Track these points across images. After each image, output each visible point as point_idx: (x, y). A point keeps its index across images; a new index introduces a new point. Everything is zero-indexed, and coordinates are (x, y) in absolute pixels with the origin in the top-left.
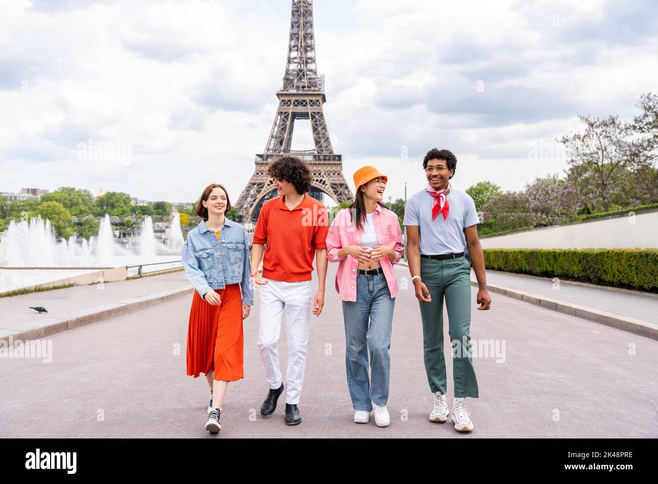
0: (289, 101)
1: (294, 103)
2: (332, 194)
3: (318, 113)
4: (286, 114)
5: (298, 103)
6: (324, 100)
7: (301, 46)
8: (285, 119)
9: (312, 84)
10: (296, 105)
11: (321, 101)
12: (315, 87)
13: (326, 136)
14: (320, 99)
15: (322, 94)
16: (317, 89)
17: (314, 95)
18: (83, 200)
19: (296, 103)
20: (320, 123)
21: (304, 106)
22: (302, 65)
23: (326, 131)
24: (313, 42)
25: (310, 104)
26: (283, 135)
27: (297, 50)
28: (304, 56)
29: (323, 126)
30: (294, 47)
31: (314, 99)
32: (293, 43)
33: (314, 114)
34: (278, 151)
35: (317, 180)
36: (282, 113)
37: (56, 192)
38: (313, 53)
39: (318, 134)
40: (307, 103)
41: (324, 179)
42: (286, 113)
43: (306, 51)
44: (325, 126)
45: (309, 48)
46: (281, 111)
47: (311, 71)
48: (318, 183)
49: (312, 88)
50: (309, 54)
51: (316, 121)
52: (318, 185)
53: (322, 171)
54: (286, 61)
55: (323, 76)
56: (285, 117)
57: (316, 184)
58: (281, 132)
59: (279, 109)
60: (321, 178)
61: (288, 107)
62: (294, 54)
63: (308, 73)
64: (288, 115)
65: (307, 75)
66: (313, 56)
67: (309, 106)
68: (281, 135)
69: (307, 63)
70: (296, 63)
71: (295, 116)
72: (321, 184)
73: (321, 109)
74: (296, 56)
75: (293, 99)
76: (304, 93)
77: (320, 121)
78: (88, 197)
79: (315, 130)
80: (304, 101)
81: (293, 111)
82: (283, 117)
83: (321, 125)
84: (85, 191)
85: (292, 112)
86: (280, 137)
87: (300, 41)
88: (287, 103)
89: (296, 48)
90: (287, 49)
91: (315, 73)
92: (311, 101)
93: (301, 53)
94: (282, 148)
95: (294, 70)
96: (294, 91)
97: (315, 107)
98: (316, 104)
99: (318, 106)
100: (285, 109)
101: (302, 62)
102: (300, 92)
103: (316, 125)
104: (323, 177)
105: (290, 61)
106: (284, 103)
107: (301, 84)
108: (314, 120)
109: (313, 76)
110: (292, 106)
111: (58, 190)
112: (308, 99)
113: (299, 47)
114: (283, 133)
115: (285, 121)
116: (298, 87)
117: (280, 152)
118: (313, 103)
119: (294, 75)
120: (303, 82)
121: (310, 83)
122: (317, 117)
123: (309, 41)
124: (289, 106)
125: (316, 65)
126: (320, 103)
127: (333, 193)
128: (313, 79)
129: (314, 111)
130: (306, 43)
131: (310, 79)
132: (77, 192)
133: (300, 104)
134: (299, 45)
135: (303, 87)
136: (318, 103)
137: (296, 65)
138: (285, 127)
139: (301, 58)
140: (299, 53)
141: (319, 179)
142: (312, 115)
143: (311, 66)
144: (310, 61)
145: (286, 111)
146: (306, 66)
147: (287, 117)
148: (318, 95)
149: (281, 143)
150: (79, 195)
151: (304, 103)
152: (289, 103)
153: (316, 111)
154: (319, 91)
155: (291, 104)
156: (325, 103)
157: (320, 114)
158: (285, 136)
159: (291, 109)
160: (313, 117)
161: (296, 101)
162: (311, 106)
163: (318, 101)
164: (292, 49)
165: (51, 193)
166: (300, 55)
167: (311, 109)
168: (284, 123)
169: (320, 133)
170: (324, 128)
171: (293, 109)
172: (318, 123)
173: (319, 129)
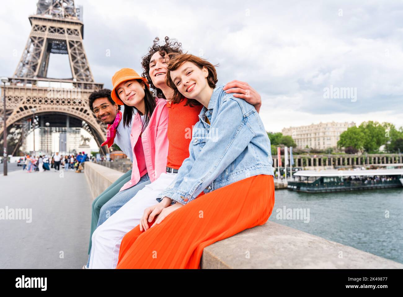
0: (44, 27)
1: (49, 29)
2: (94, 123)
3: (77, 42)
4: (40, 40)
5: (53, 30)
6: (83, 30)
8: (39, 45)
10: (52, 32)
11: (79, 31)
12: (73, 16)
13: (86, 65)
14: (78, 28)
15: (80, 24)
17: (72, 23)
19: (52, 30)
20: (80, 52)
21: (61, 33)
23: (86, 60)
25: (67, 32)
26: (37, 60)
29: (83, 55)
31: (72, 27)
34: (31, 76)
35: (77, 109)
36: (35, 38)
39: (77, 62)
40: (64, 31)
41: (85, 108)
42: (39, 38)
44: (85, 55)
46: (34, 36)
48: (78, 112)
51: (75, 49)
52: (79, 114)
53: (83, 100)
56: (39, 42)
57: (76, 112)
58: (34, 58)
59: (32, 33)
60: (82, 107)
61: (43, 33)
64: (43, 41)
67: (66, 34)
68: (34, 60)
71: (51, 42)
72: (82, 113)
73: (80, 38)
75: (48, 24)
76: (61, 20)
77: (79, 50)
80: (61, 29)
81: (49, 37)
82: (36, 41)
83: (80, 54)
85: (47, 39)
86: (33, 63)
88: (41, 29)
92: (69, 29)
94: (36, 73)
96: (50, 17)
97: (73, 36)
98: (74, 33)
99: (77, 35)
100: (38, 34)
102: (56, 18)
103: (75, 53)
104: (84, 106)
106: (37, 28)
107: (57, 12)
108: (73, 48)
110: (47, 32)
112: (65, 27)
114: (37, 58)
115: (39, 47)
116: (54, 14)
117: (33, 77)
118: (70, 32)
120: (61, 10)
121: (67, 12)
122: (76, 46)
124: (44, 31)
126: (78, 33)
127: (96, 123)
128: (72, 9)
129: (72, 40)
131: (68, 8)
133: (57, 31)
136: (76, 33)
138: (40, 53)
141: (80, 108)
142: (70, 43)
145: (40, 36)
147: (41, 42)
148: (76, 24)
149: (34, 67)
151: (61, 31)
152: (44, 29)
153: (75, 40)
154: (77, 20)
155: (46, 29)
157: (79, 43)
158: (39, 61)
159: (46, 35)
161: (52, 27)
162: (69, 34)
163: (76, 30)
167: (68, 37)
168: (38, 48)
169: (80, 62)
170: (84, 58)
171: (48, 35)
172: (77, 52)
173: (79, 58)
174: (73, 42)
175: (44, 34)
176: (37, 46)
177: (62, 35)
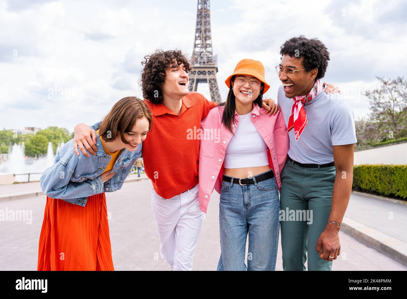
0: (195, 71)
1: (198, 73)
3: (213, 79)
5: (200, 73)
6: (217, 71)
7: (203, 37)
9: (209, 61)
10: (199, 74)
11: (215, 71)
12: (212, 62)
13: (218, 94)
15: (216, 67)
16: (212, 63)
17: (211, 68)
18: (63, 135)
19: (199, 73)
20: (215, 85)
21: (204, 74)
22: (203, 49)
23: (218, 90)
24: (210, 35)
25: (208, 73)
27: (200, 39)
28: (204, 43)
29: (216, 87)
30: (198, 37)
31: (211, 70)
32: (197, 35)
33: (210, 80)
37: (46, 129)
38: (210, 41)
39: (213, 92)
40: (206, 73)
42: (192, 79)
43: (206, 40)
44: (218, 87)
45: (207, 38)
47: (209, 52)
49: (210, 63)
50: (208, 42)
51: (212, 84)
54: (193, 46)
55: (216, 56)
62: (198, 42)
63: (207, 53)
64: (194, 80)
65: (206, 55)
66: (210, 43)
67: (207, 75)
69: (206, 47)
70: (199, 47)
71: (198, 81)
73: (215, 77)
74: (199, 43)
75: (197, 70)
76: (205, 66)
77: (214, 84)
78: (66, 133)
79: (211, 89)
80: (204, 71)
82: (191, 81)
83: (215, 87)
84: (64, 129)
85: (196, 79)
87: (202, 33)
89: (199, 38)
90: (194, 38)
91: (211, 53)
92: (209, 71)
93: (203, 41)
95: (198, 52)
96: (198, 65)
97: (211, 75)
98: (212, 73)
99: (213, 74)
100: (192, 77)
101: (203, 47)
102: (202, 66)
103: (212, 87)
105: (195, 46)
107: (202, 61)
108: (211, 83)
109: (210, 56)
110: (196, 75)
111: (47, 128)
112: (207, 70)
113: (202, 37)
116: (200, 63)
118: (210, 73)
119: (198, 55)
120: (204, 59)
121: (208, 60)
122: (213, 82)
123: (207, 34)
124: (194, 74)
125: (212, 49)
126: (214, 73)
128: (211, 57)
129: (210, 78)
130: (206, 35)
131: (208, 57)
132: (60, 129)
133: (202, 73)
134: (201, 36)
135: (204, 63)
136: (213, 73)
137: (199, 48)
138: (192, 88)
139: (202, 44)
140: (202, 41)
142: (209, 80)
143: (209, 49)
144: (208, 46)
146: (206, 49)
147: (193, 82)
148: (213, 68)
150: (61, 132)
151: (204, 73)
152: (194, 73)
153: (212, 78)
154: (214, 65)
155: (196, 73)
156: (218, 73)
157: (214, 80)
159: (196, 77)
160: (210, 82)
161: (199, 71)
163: (213, 71)
164: (197, 38)
165: (42, 130)
166: (202, 42)
167: (209, 76)
168: (191, 85)
169: (215, 92)
170: (217, 89)
171: (197, 77)
172: (213, 86)
173: (214, 89)
174: (211, 79)
175: (195, 77)
176: (191, 84)
177: (204, 76)
